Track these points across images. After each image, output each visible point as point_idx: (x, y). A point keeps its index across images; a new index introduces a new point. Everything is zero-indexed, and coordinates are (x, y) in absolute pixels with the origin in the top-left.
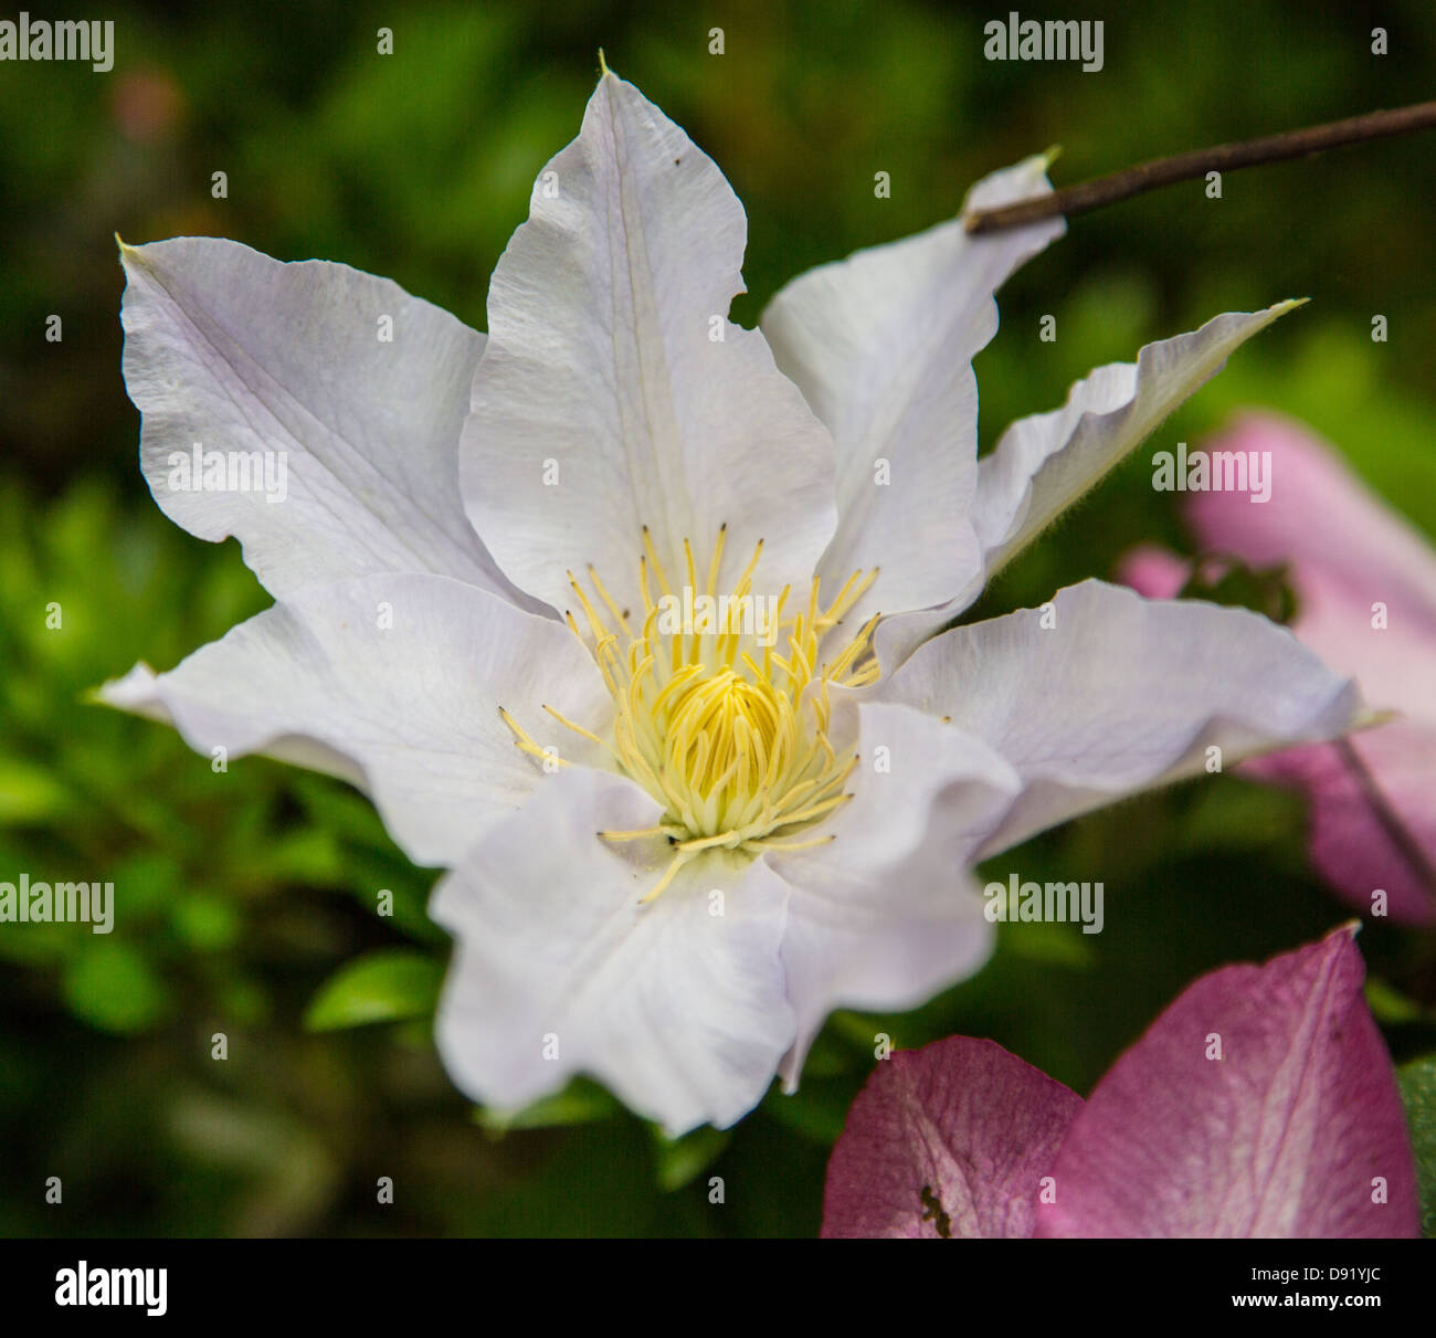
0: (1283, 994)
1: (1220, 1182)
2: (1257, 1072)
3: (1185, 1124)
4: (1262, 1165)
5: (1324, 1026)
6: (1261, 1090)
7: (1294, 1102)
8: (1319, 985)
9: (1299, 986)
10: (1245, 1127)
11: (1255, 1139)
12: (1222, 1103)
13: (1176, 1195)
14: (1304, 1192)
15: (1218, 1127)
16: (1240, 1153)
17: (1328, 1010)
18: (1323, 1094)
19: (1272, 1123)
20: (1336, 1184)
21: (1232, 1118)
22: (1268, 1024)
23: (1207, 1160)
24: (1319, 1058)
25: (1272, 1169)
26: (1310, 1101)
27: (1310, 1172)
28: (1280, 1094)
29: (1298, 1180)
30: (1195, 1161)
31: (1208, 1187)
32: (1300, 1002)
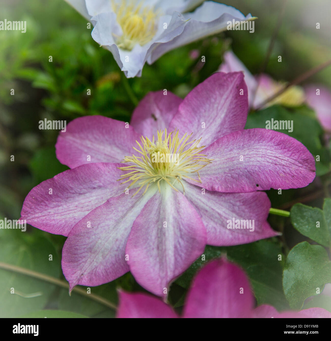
0: (229, 79)
1: (211, 110)
2: (222, 92)
3: (207, 99)
4: (219, 108)
5: (235, 86)
6: (221, 95)
7: (227, 98)
8: (235, 79)
9: (232, 79)
10: (218, 101)
11: (219, 104)
12: (214, 96)
13: (203, 111)
14: (226, 113)
15: (213, 100)
16: (216, 106)
17: (236, 83)
18: (233, 97)
19: (222, 101)
20: (232, 111)
21: (215, 99)
22: (225, 84)
23: (210, 105)
24: (233, 91)
25: (221, 109)
26: (230, 98)
27: (228, 109)
28: (225, 97)
29: (225, 111)
30: (207, 106)
31: (209, 110)
32: (232, 82)
